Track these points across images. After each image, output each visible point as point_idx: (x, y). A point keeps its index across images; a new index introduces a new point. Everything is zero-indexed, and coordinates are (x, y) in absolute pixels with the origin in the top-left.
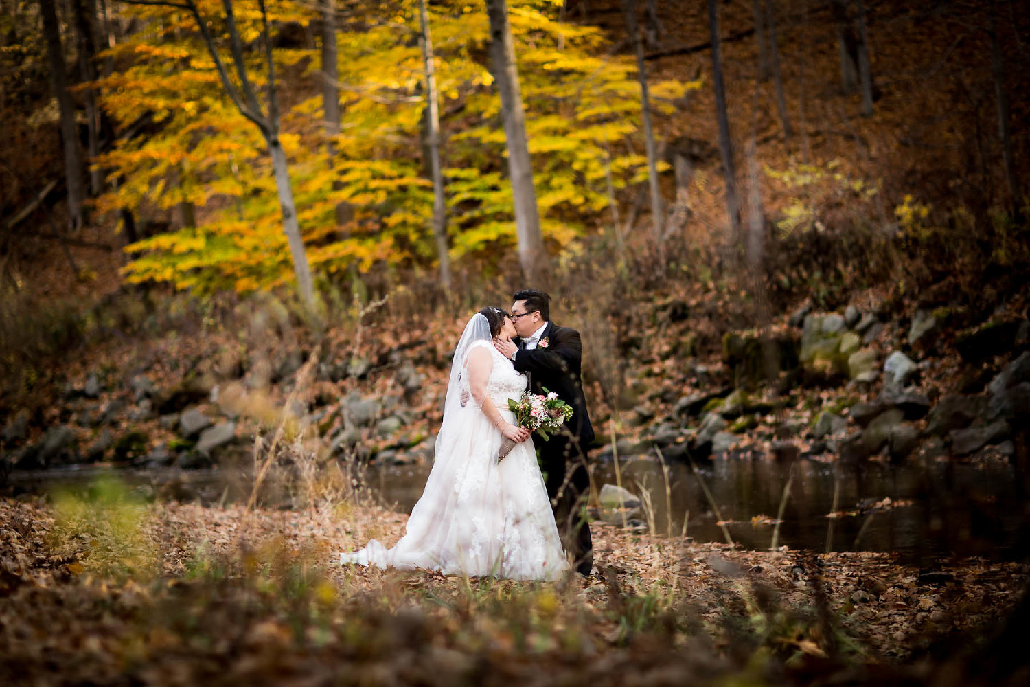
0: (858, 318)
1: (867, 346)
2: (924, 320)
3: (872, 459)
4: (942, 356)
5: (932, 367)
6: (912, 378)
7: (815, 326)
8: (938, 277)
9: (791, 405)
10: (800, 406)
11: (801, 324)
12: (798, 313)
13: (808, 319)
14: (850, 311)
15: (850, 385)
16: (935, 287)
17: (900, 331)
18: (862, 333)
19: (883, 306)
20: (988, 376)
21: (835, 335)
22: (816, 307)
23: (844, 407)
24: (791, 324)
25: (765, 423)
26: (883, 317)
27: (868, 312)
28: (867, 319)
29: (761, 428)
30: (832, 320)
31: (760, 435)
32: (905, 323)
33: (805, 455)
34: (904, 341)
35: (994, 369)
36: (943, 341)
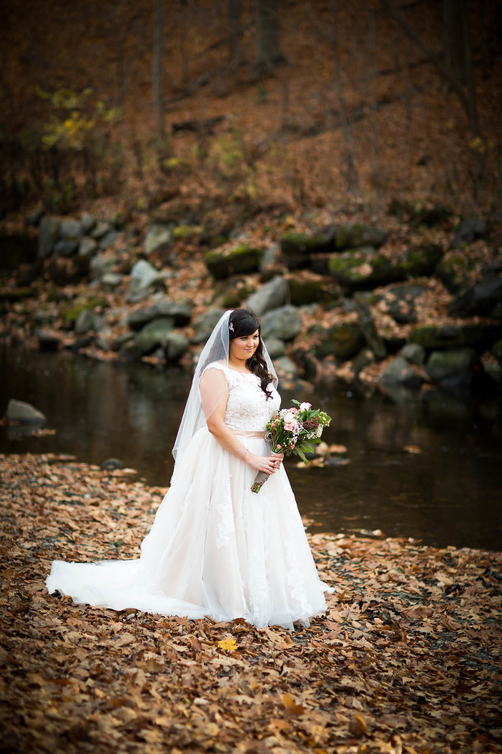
0: (94, 226)
1: (104, 251)
2: (158, 234)
3: (146, 359)
4: (177, 268)
5: (173, 278)
6: (159, 285)
7: (53, 229)
8: (168, 197)
9: (34, 295)
10: (43, 297)
11: (37, 224)
12: (33, 214)
13: (44, 221)
14: (86, 218)
15: (94, 285)
16: (165, 206)
17: (133, 240)
18: (98, 239)
19: (118, 217)
20: (245, 294)
21: (75, 238)
22: (49, 209)
23: (95, 305)
24: (27, 223)
25: (14, 311)
26: (118, 227)
27: (104, 221)
28: (103, 227)
29: (11, 315)
30: (70, 225)
31: (13, 322)
32: (139, 235)
33: (69, 348)
34: (139, 250)
35: (249, 289)
36: (178, 254)
